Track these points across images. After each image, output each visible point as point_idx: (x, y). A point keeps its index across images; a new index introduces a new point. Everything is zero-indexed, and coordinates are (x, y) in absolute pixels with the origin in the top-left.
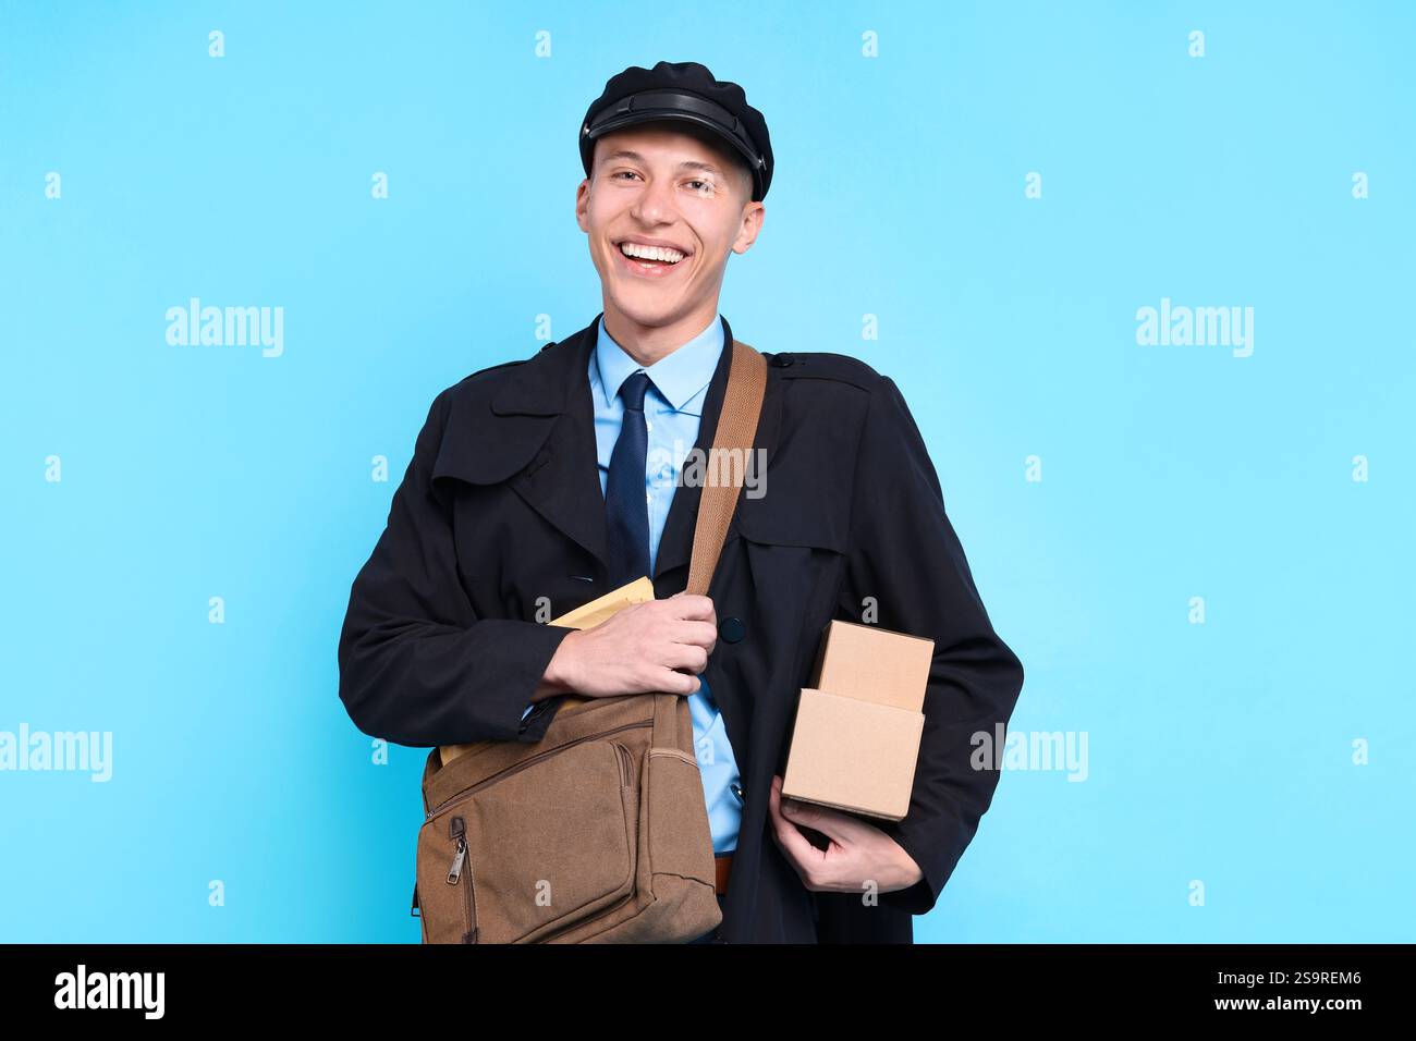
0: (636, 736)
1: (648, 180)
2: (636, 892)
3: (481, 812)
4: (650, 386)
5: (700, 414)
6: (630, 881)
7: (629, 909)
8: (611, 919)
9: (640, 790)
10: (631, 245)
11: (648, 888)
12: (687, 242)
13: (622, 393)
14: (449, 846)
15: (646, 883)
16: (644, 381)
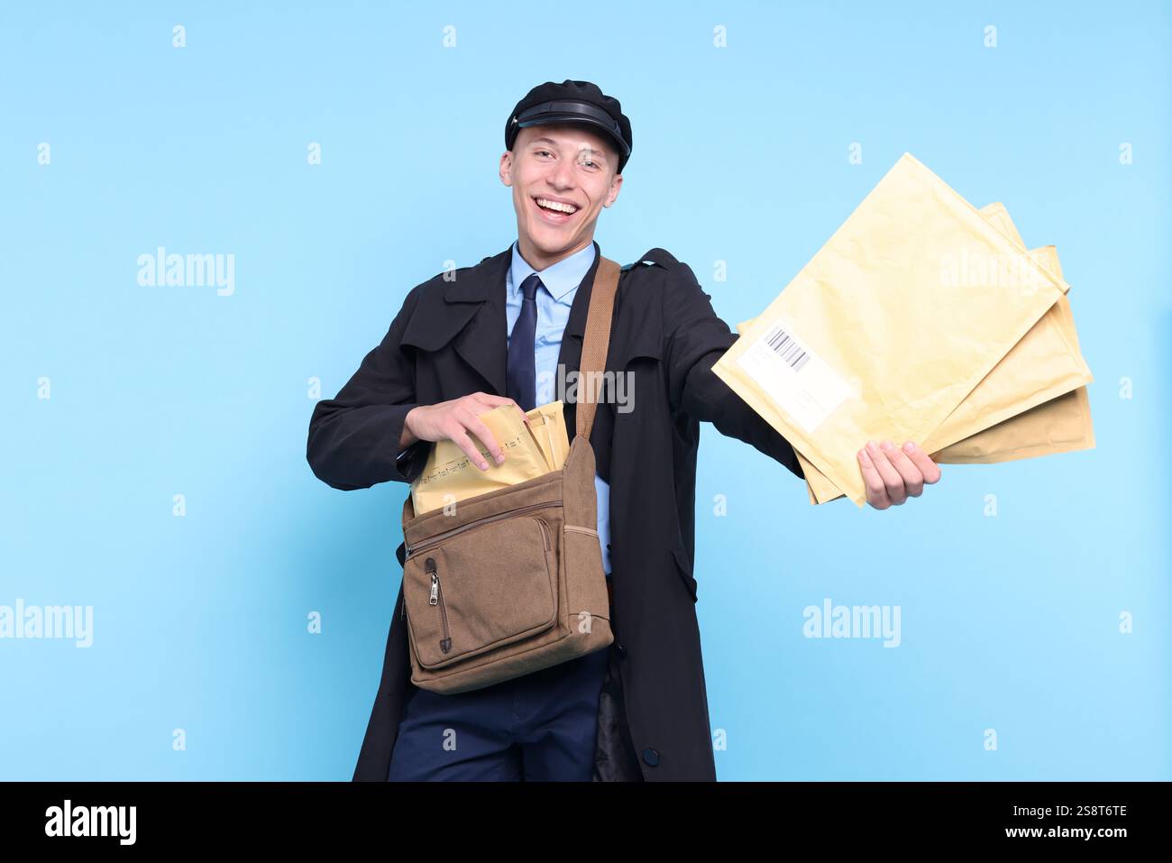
0: (552, 513)
1: (558, 158)
2: (558, 625)
3: (446, 556)
4: (540, 284)
5: (571, 304)
6: (555, 616)
7: (554, 635)
8: (541, 641)
9: (558, 553)
10: (545, 201)
11: (567, 625)
12: (581, 201)
13: (523, 287)
14: (426, 578)
15: (565, 620)
16: (536, 282)
